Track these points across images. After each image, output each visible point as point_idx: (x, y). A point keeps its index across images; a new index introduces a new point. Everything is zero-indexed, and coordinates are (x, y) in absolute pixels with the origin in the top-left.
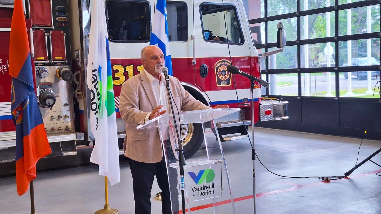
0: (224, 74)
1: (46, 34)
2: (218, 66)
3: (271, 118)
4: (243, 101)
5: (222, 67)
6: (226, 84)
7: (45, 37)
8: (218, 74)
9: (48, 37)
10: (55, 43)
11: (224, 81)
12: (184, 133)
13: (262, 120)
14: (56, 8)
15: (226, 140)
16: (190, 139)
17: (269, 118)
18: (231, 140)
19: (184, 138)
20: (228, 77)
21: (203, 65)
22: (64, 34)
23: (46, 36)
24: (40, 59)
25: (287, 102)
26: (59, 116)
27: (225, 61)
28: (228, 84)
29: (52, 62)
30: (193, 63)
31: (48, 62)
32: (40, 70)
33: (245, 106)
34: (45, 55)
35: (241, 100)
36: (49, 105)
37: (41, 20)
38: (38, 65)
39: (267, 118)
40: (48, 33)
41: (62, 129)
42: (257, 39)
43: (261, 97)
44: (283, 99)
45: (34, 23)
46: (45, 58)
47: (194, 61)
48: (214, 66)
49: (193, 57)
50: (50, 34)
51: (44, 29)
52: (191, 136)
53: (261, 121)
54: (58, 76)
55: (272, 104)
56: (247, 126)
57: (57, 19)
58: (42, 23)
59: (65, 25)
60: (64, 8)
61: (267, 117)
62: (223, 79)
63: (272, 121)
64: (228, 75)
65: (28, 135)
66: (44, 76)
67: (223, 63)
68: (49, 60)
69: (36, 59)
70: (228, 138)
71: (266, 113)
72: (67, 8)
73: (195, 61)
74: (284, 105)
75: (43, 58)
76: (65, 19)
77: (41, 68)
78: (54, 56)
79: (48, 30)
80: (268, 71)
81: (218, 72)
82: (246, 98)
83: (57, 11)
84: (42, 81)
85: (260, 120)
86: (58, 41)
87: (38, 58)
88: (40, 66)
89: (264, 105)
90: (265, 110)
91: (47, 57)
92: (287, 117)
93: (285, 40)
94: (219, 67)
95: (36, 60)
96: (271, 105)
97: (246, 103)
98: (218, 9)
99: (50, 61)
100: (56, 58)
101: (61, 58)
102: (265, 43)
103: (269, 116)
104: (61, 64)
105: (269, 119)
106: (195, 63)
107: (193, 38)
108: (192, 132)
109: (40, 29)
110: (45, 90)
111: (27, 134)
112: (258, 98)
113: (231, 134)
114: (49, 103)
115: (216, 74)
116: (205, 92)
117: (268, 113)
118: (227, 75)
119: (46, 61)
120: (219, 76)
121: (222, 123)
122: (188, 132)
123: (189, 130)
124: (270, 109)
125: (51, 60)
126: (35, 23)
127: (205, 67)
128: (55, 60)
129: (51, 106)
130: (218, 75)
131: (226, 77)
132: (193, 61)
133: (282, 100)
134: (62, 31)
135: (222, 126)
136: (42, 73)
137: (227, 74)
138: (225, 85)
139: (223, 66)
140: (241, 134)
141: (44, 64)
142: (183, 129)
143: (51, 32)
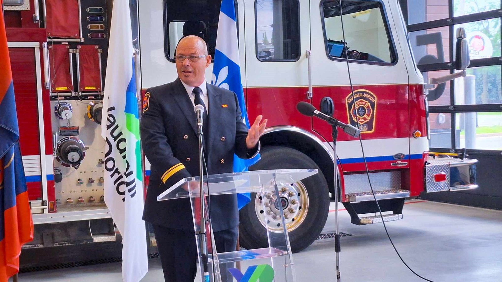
0: (361, 113)
1: (71, 51)
2: (351, 100)
3: (445, 186)
4: (396, 159)
5: (358, 102)
6: (366, 130)
7: (69, 54)
8: (351, 112)
9: (74, 55)
10: (85, 65)
11: (362, 125)
12: (292, 210)
13: (430, 190)
14: (88, 10)
15: (365, 222)
16: (302, 220)
17: (443, 186)
18: (372, 223)
19: (292, 218)
20: (369, 119)
21: (326, 99)
22: (99, 51)
23: (71, 54)
24: (61, 89)
25: (475, 161)
26: (89, 179)
27: (363, 93)
28: (370, 129)
29: (80, 94)
30: (309, 96)
31: (73, 94)
32: (60, 106)
33: (399, 166)
34: (68, 83)
35: (392, 156)
36: (72, 161)
37: (64, 29)
38: (57, 100)
39: (438, 187)
40: (74, 50)
41: (94, 200)
42: (437, 54)
43: (428, 152)
44: (468, 155)
45: (51, 34)
46: (70, 87)
47: (310, 92)
48: (345, 101)
49: (308, 86)
50: (78, 51)
51: (67, 43)
52: (305, 214)
53: (428, 191)
54: (90, 116)
55: (447, 164)
56: (403, 200)
57: (89, 26)
58: (65, 34)
59: (102, 35)
60: (101, 10)
61: (439, 185)
62: (361, 122)
63: (448, 192)
64: (370, 114)
65: (11, 208)
66: (67, 117)
67: (361, 95)
68: (74, 91)
69: (55, 89)
70: (367, 219)
71: (435, 178)
72: (105, 9)
73: (312, 93)
74: (470, 166)
75: (66, 88)
76: (102, 27)
77: (62, 103)
78: (83, 85)
79: (73, 45)
80: (454, 107)
81: (352, 109)
82: (401, 154)
83: (89, 14)
84: (63, 124)
85: (425, 189)
86: (90, 61)
87: (58, 89)
88: (60, 101)
89: (432, 165)
90: (435, 174)
91: (71, 86)
92: (474, 186)
93: (468, 57)
94: (353, 102)
95: (55, 92)
96: (445, 166)
97: (400, 162)
98: (360, 7)
99: (76, 92)
100: (87, 88)
101: (94, 88)
102: (449, 61)
103: (442, 183)
104: (94, 97)
105: (442, 188)
106: (311, 96)
107: (308, 54)
108: (306, 208)
109: (62, 43)
110: (68, 139)
111: (11, 206)
112: (422, 153)
113: (376, 213)
114: (73, 159)
115: (348, 113)
116: (329, 142)
117: (440, 178)
118: (367, 115)
119: (70, 92)
120: (353, 116)
121: (358, 194)
122: (300, 208)
123: (301, 204)
124: (444, 172)
125: (79, 91)
126: (53, 34)
127: (329, 101)
128: (84, 91)
129: (76, 164)
130: (352, 114)
131: (365, 119)
132: (308, 93)
133: (467, 157)
134: (96, 46)
135: (359, 199)
136: (63, 111)
137: (367, 113)
138: (365, 132)
139: (361, 99)
140: (392, 213)
141: (67, 98)
142: (290, 203)
143: (79, 47)
